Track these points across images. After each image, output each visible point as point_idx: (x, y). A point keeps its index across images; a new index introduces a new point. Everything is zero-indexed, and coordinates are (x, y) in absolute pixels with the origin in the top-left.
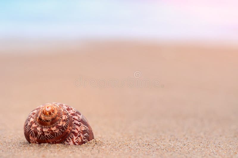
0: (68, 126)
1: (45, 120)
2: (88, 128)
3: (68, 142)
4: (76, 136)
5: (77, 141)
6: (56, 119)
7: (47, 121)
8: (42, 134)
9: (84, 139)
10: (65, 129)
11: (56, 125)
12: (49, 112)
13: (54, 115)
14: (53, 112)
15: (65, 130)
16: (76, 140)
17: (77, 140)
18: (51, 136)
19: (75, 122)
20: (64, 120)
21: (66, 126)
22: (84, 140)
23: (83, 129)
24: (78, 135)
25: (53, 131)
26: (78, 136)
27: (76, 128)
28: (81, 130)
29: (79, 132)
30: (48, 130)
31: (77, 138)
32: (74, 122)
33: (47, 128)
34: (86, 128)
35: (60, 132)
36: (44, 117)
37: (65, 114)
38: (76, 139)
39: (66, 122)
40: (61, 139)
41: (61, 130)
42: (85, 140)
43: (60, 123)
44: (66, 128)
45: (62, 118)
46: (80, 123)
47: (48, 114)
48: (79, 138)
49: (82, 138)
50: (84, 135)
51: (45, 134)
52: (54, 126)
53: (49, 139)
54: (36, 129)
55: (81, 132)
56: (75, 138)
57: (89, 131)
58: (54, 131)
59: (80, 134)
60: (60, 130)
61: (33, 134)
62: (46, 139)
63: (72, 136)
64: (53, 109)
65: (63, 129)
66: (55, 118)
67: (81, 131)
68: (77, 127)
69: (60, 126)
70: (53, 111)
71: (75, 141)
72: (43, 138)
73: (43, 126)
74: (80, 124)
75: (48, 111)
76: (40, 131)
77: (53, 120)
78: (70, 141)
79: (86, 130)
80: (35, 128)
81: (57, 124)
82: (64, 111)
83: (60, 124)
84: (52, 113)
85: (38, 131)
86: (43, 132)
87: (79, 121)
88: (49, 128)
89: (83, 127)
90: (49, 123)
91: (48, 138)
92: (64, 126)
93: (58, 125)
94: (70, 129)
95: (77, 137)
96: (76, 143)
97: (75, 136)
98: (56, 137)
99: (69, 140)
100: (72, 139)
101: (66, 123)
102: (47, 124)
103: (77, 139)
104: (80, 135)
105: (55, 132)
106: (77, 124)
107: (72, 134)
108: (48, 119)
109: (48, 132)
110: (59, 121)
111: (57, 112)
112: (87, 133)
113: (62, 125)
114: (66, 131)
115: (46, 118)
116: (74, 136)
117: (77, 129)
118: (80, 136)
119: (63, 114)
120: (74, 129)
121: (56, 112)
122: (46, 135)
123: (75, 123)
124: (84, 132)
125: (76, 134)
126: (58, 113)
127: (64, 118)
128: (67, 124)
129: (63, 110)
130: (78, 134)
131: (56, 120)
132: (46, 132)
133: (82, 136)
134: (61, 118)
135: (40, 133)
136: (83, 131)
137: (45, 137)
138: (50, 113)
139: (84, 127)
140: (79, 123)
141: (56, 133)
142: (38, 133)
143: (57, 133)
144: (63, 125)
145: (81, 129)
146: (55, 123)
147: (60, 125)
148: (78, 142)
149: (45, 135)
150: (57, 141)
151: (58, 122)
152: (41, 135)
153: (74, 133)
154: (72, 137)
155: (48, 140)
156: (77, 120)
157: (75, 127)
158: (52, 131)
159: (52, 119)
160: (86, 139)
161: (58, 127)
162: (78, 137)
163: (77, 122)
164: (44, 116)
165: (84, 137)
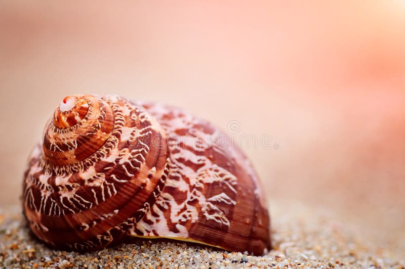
0: (143, 165)
1: (58, 144)
2: (233, 178)
3: (150, 223)
4: (179, 202)
5: (184, 220)
6: (93, 140)
7: (65, 147)
8: (52, 195)
9: (211, 212)
10: (130, 175)
11: (94, 160)
12: (68, 115)
13: (85, 126)
14: (83, 116)
15: (129, 178)
16: (180, 217)
17: (184, 216)
18: (82, 202)
19: (182, 156)
20: (127, 145)
21: (133, 162)
22: (209, 217)
23: (210, 180)
24: (189, 199)
25: (86, 183)
26: (189, 203)
27: (183, 177)
28: (201, 181)
29: (192, 188)
30: (70, 181)
31: (185, 209)
32: (177, 156)
33: (67, 174)
34: (222, 175)
35: (111, 187)
36: (55, 134)
37: (133, 125)
38: (179, 213)
39: (134, 151)
40: (116, 211)
41: (113, 176)
42: (216, 215)
43: (108, 154)
44: (136, 173)
45: (118, 136)
46: (203, 158)
47: (67, 124)
48: (193, 210)
49: (203, 209)
50: (213, 199)
51: (60, 195)
52: (89, 165)
53: (77, 211)
54: (38, 180)
55: (199, 189)
56: (175, 207)
57: (235, 187)
58: (90, 181)
59: (195, 194)
60: (109, 179)
61: (32, 199)
62: (67, 212)
63: (168, 204)
64: (86, 105)
65: (121, 175)
66: (92, 136)
67: (202, 185)
68: (188, 171)
69: (111, 164)
70: (84, 113)
71: (175, 219)
72: (57, 212)
73: (57, 169)
74: (199, 161)
75: (64, 113)
76: (47, 185)
77: (84, 142)
78: (158, 221)
79: (223, 184)
80: (36, 177)
81: (98, 156)
82: (134, 115)
83: (111, 156)
84: (77, 118)
85: (43, 188)
86: (56, 188)
87: (198, 153)
88: (74, 172)
89: (212, 173)
90: (70, 155)
91: (71, 207)
92: (127, 165)
93: (104, 159)
94: (150, 176)
95: (182, 206)
96: (178, 226)
97: (176, 200)
98: (97, 202)
99: (155, 215)
100: (167, 212)
101: (133, 154)
102: (66, 159)
103: (185, 213)
104: (195, 197)
105: (91, 184)
106: (189, 164)
107: (167, 195)
108: (66, 142)
109: (68, 186)
110: (107, 146)
111: (99, 115)
112: (228, 191)
113: (117, 161)
114: (132, 181)
115: (61, 136)
116: (173, 203)
117: (187, 180)
118: (194, 202)
119: (126, 125)
120: (177, 178)
121: (94, 115)
122: (65, 199)
123: (181, 160)
124: (213, 189)
125: (179, 196)
126: (100, 118)
127: (125, 137)
128: (139, 158)
129: (126, 112)
130: (190, 195)
131: (95, 143)
132: (63, 187)
133: (202, 200)
134: (113, 138)
135: (48, 194)
136: (208, 184)
137: (62, 207)
138: (72, 121)
139: (217, 171)
140: (195, 159)
141: (95, 188)
142: (43, 195)
143: (98, 189)
144: (121, 162)
145: (201, 178)
146: (92, 154)
147: (111, 159)
148: (188, 221)
149: (61, 198)
150: (102, 219)
151: (103, 150)
152: (49, 198)
153: (172, 191)
154: (166, 207)
155: (75, 217)
156: (190, 149)
157: (181, 171)
158: (82, 182)
159: (78, 138)
160: (218, 212)
161: (102, 168)
162: (188, 206)
163: (188, 155)
164: (55, 131)
165: (212, 206)
